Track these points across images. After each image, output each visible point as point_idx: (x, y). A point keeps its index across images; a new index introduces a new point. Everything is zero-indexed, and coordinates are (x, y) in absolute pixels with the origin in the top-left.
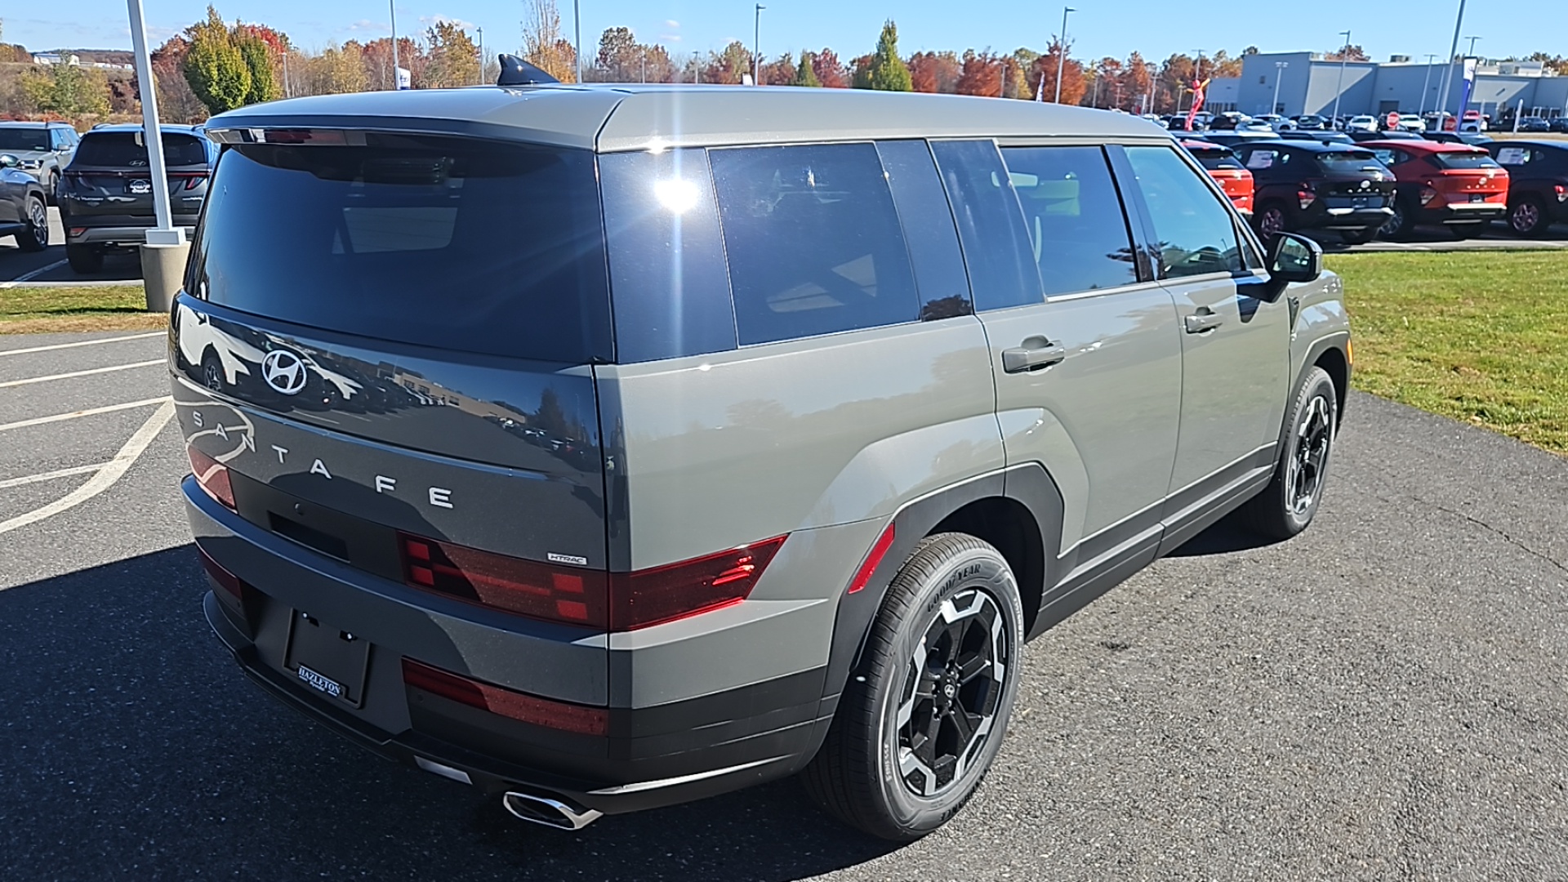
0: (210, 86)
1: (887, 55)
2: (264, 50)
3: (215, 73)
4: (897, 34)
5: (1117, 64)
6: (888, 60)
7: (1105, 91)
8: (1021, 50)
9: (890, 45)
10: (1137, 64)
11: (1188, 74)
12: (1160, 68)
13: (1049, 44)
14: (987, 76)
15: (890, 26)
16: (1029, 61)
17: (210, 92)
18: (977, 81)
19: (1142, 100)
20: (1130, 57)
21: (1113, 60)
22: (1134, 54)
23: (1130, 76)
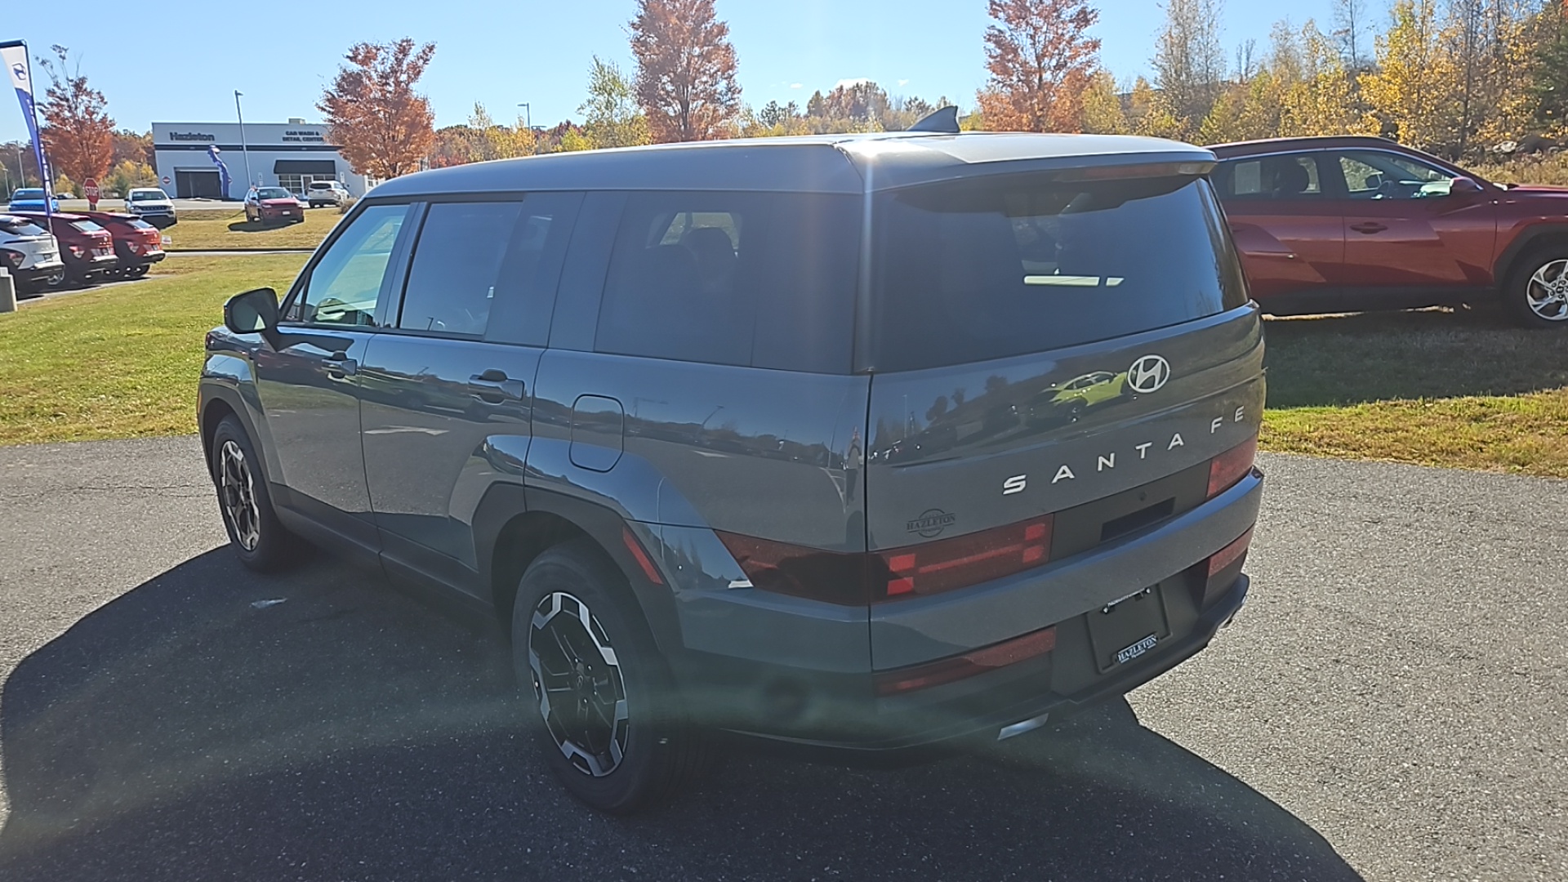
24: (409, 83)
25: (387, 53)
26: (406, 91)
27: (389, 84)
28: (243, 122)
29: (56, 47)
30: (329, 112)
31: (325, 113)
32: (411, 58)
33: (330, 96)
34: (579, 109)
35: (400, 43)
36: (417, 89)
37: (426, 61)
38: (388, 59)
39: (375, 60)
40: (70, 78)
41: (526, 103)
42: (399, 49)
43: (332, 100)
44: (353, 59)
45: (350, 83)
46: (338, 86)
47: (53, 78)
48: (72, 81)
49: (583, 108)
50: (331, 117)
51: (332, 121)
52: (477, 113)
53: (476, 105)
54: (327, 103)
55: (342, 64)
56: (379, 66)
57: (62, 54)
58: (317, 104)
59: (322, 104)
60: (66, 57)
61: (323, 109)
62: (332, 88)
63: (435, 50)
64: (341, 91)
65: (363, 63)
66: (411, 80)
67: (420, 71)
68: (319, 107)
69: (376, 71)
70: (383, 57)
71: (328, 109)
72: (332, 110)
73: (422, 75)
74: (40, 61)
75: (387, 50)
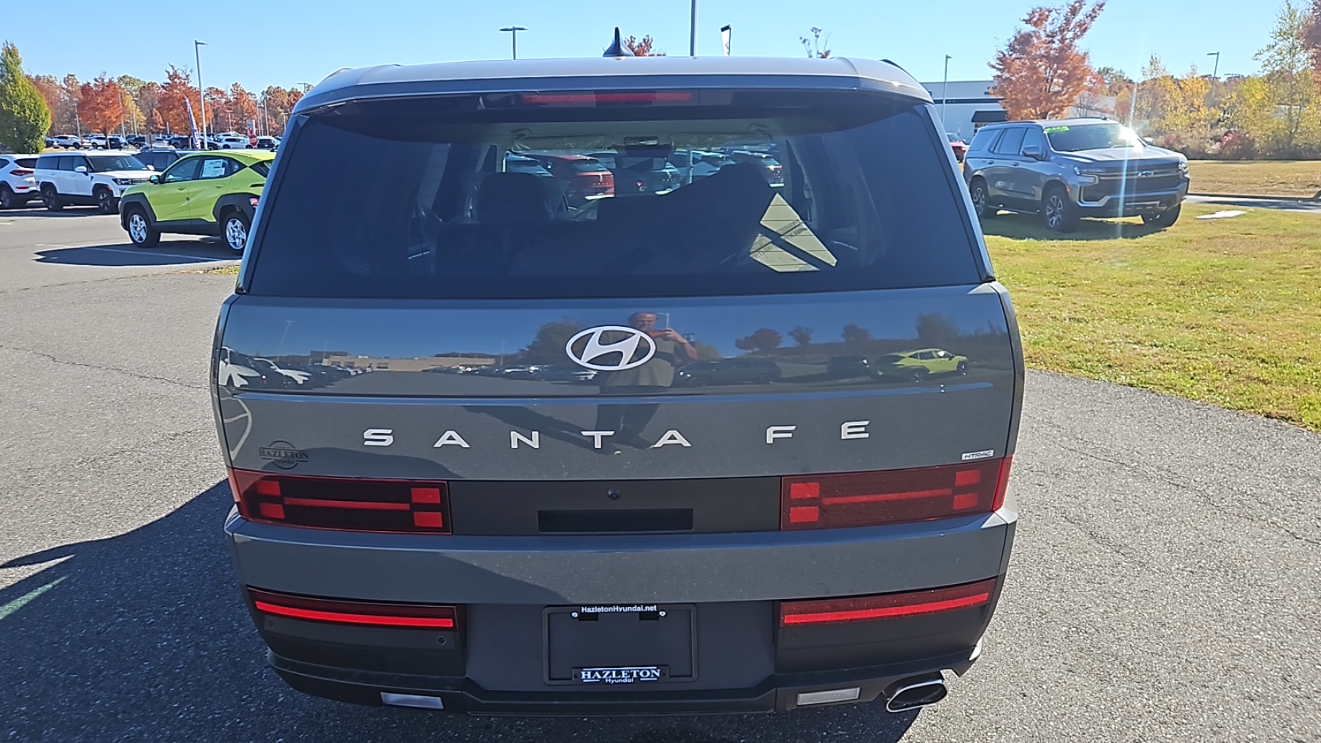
1: (13, 76)
4: (20, 56)
5: (222, 93)
6: (15, 82)
7: (216, 116)
8: (124, 77)
9: (13, 66)
10: (240, 95)
11: (286, 104)
12: (259, 97)
13: (168, 73)
14: (108, 99)
15: (10, 48)
16: (136, 88)
18: (98, 104)
19: (252, 125)
20: (232, 87)
21: (217, 89)
22: (235, 85)
23: (236, 104)
24: (1074, 39)
25: (1059, 14)
26: (1070, 47)
27: (1054, 42)
28: (948, 80)
29: (814, 29)
30: (998, 69)
31: (995, 70)
32: (1080, 16)
33: (1002, 55)
34: (1256, 55)
35: (1073, 4)
36: (1080, 46)
37: (1093, 18)
38: (1058, 19)
39: (1046, 21)
40: (820, 52)
41: (1216, 52)
42: (1070, 9)
43: (1002, 60)
44: (1027, 22)
45: (1023, 42)
46: (1010, 46)
47: (809, 52)
48: (821, 54)
49: (1260, 54)
50: (999, 73)
51: (998, 76)
52: (1152, 64)
53: (1152, 58)
54: (998, 61)
55: (1018, 27)
56: (1048, 26)
57: (817, 34)
58: (989, 63)
59: (993, 63)
60: (820, 36)
61: (994, 67)
62: (1004, 49)
63: (1104, 8)
64: (1011, 51)
65: (1035, 24)
66: (1076, 36)
67: (1086, 28)
68: (990, 65)
69: (1045, 31)
70: (1053, 17)
71: (997, 66)
72: (1001, 67)
73: (1087, 33)
74: (803, 40)
75: (1058, 12)
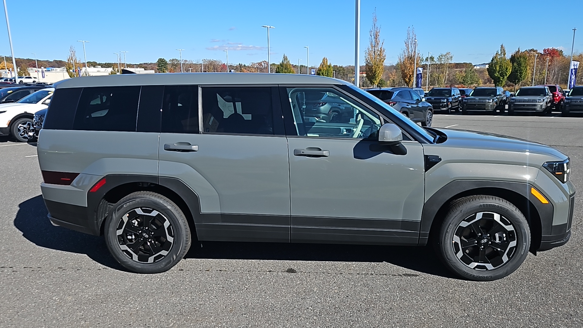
0: (495, 73)
2: (526, 58)
3: (498, 68)
17: (495, 75)
